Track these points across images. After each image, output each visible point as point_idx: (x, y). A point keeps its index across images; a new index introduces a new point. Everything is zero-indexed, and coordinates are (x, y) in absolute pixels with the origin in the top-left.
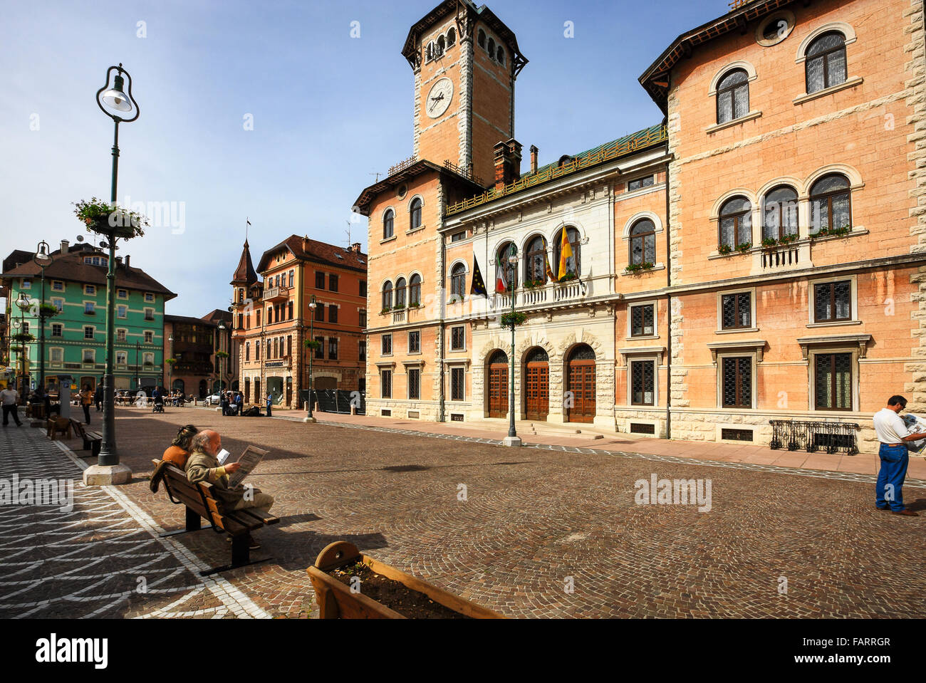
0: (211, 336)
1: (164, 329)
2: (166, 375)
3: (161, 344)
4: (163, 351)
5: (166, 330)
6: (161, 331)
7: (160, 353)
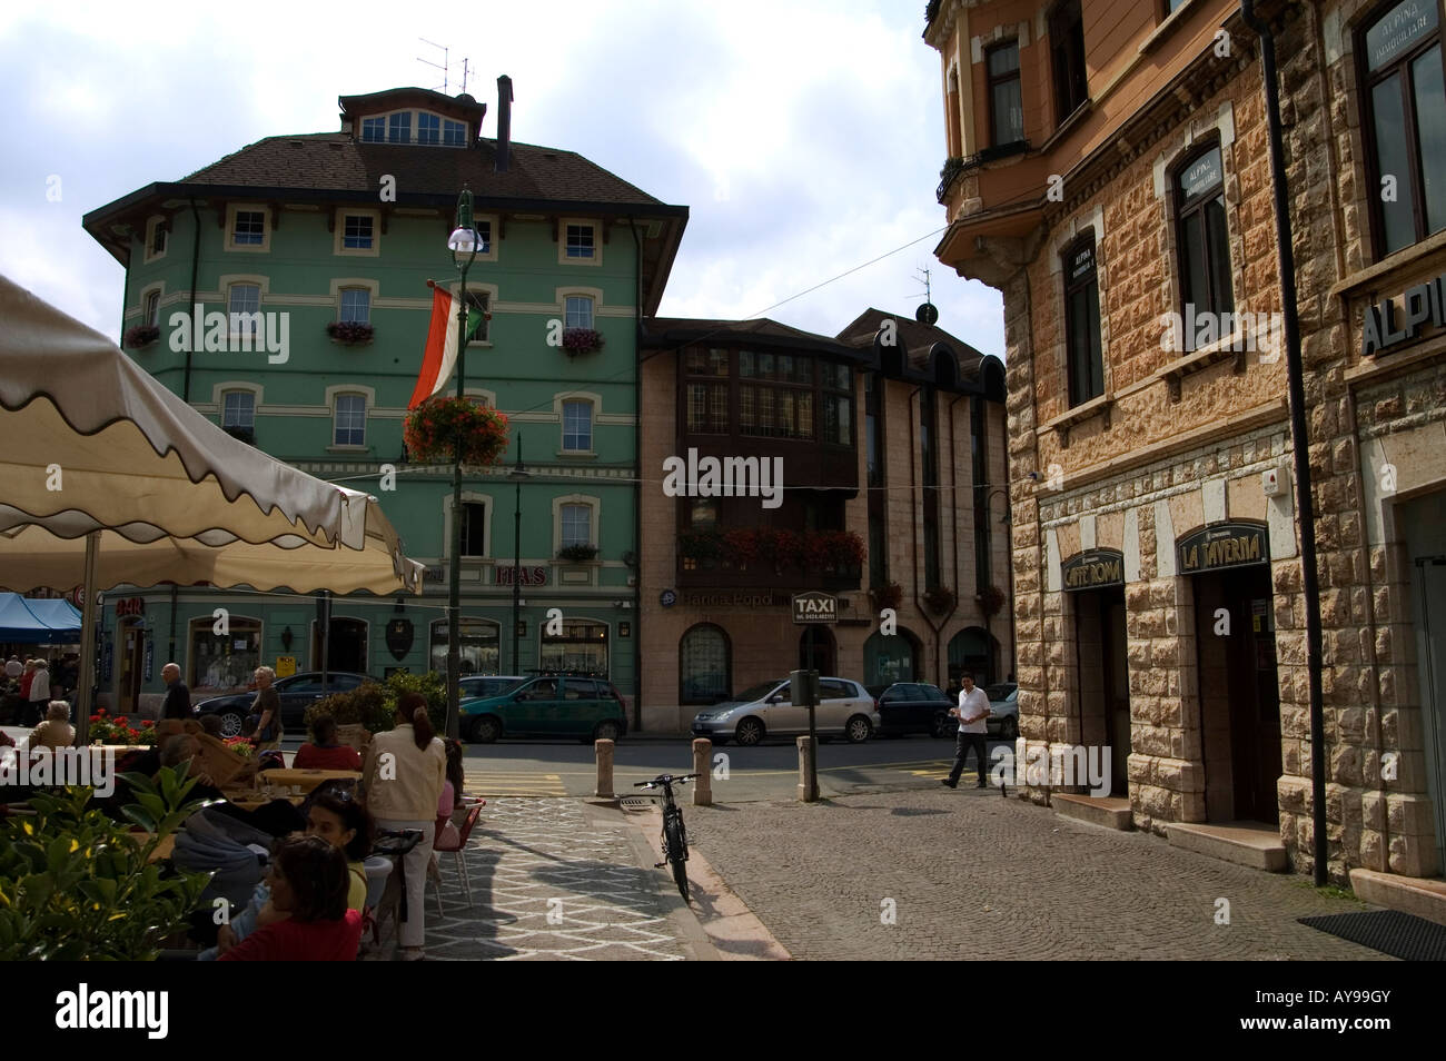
0: (844, 406)
1: (638, 384)
2: (650, 606)
3: (626, 454)
4: (637, 487)
5: (646, 385)
6: (628, 392)
7: (625, 496)
